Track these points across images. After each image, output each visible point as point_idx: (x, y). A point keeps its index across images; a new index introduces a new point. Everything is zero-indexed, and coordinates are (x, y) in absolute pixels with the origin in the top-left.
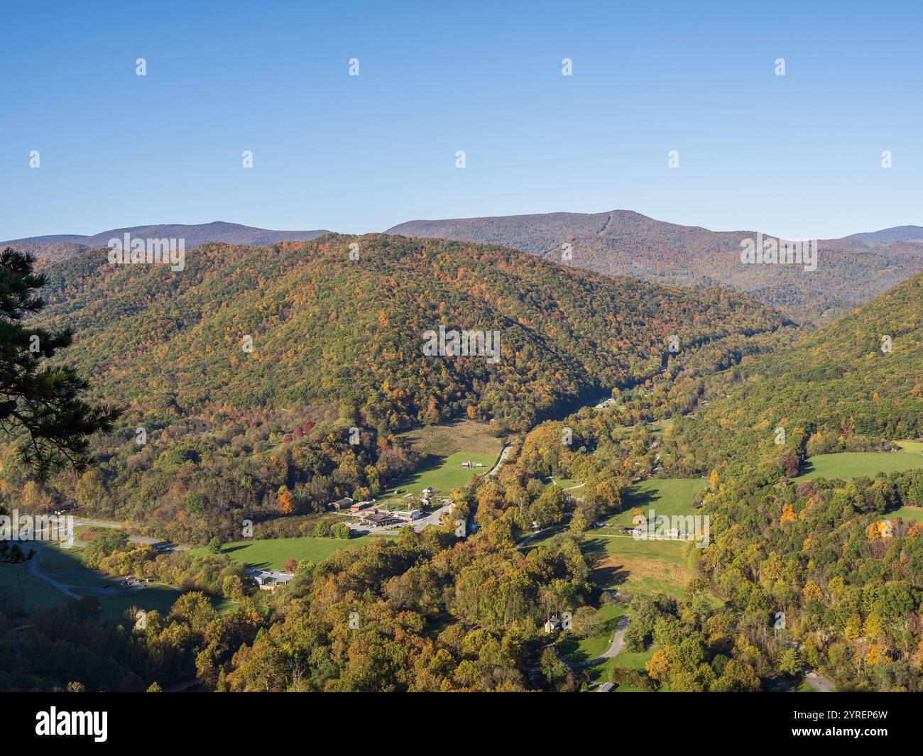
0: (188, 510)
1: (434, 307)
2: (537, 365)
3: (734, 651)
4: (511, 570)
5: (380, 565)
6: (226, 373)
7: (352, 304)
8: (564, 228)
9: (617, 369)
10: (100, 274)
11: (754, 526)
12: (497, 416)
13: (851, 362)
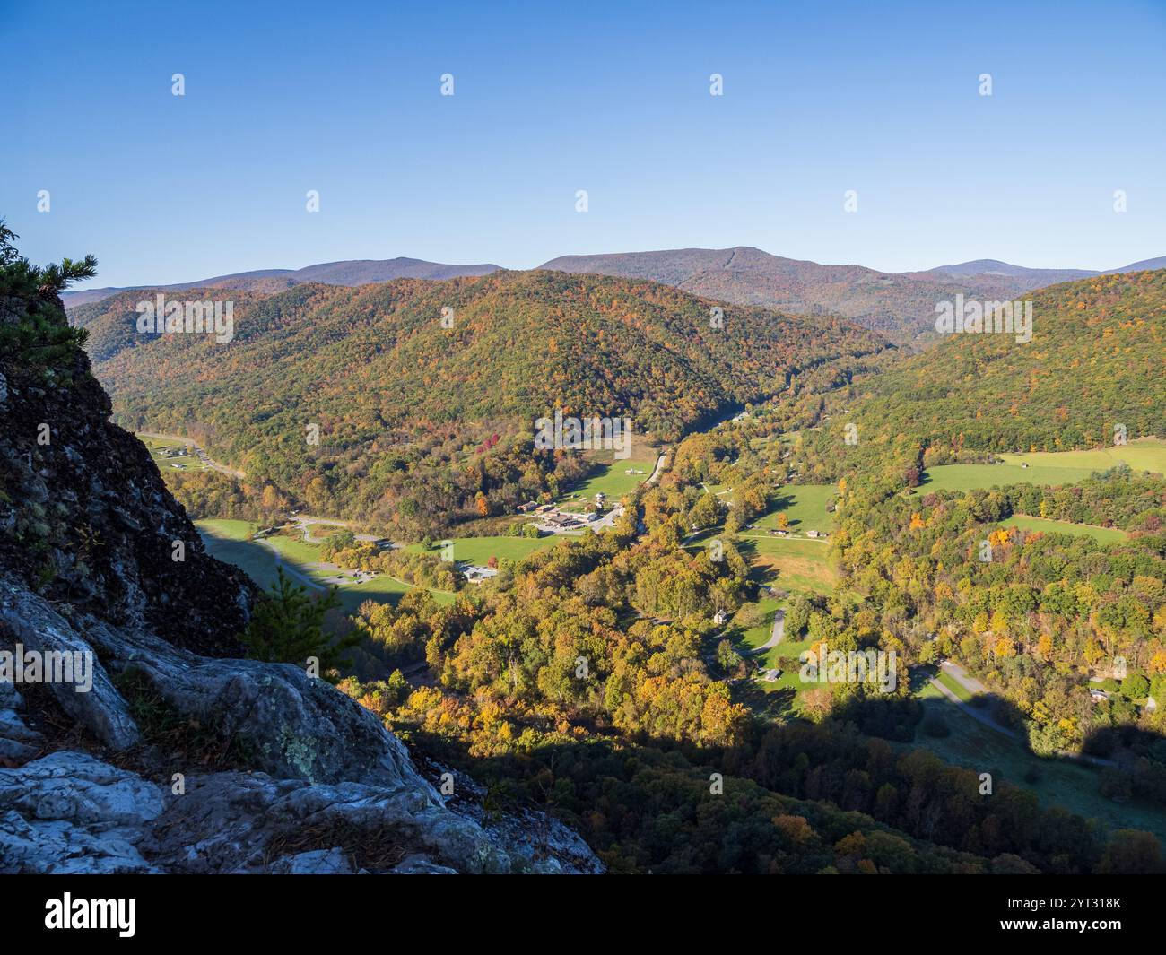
0: (402, 513)
1: (594, 335)
2: (683, 384)
3: (880, 643)
4: (684, 571)
5: (571, 564)
6: (421, 391)
7: (525, 333)
8: (695, 262)
9: (749, 387)
10: (308, 305)
11: (886, 531)
12: (652, 429)
13: (953, 384)
